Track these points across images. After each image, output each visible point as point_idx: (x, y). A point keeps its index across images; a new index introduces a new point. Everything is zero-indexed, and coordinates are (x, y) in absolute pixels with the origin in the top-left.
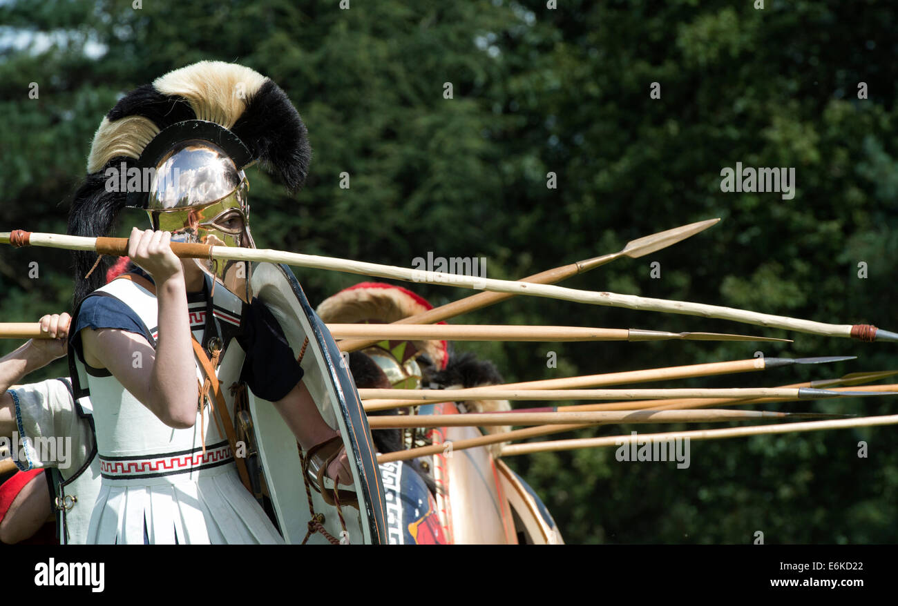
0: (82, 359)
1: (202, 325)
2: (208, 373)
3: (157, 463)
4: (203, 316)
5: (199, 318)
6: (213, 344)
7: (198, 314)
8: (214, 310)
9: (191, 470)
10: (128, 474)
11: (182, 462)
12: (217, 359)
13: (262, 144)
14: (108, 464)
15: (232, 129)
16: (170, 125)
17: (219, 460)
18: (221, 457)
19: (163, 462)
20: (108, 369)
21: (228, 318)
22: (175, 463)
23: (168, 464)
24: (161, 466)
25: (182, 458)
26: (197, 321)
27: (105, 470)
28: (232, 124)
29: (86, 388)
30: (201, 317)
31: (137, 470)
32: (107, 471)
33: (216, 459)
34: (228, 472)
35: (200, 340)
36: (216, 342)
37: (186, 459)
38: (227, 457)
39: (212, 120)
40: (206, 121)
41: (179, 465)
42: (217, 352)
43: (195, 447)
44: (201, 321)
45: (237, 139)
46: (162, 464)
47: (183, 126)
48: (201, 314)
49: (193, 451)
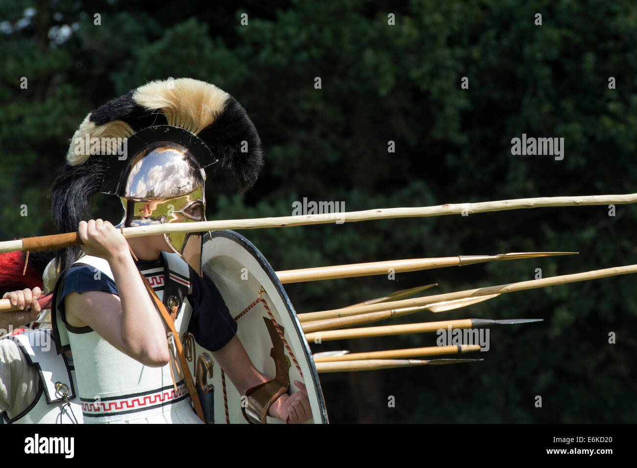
0: (64, 320)
1: (162, 286)
2: (169, 325)
3: (133, 401)
4: (162, 279)
5: (159, 281)
6: (171, 302)
7: (157, 277)
8: (171, 274)
9: (163, 405)
10: (109, 412)
11: (153, 399)
12: (175, 313)
13: (227, 151)
14: (91, 405)
15: (198, 135)
16: (144, 128)
17: (179, 397)
18: (180, 395)
19: (138, 400)
20: (90, 326)
21: (181, 281)
22: (147, 400)
23: (142, 402)
24: (136, 403)
25: (152, 396)
26: (158, 283)
27: (89, 410)
28: (198, 131)
29: (67, 344)
30: (160, 280)
31: (117, 408)
32: (91, 410)
33: (177, 396)
34: (185, 406)
35: (161, 298)
36: (174, 300)
37: (156, 396)
38: (183, 394)
39: (182, 126)
40: (176, 127)
41: (151, 402)
42: (175, 308)
43: (164, 386)
44: (161, 283)
45: (203, 143)
46: (137, 402)
47: (155, 130)
48: (160, 278)
49: (162, 389)
